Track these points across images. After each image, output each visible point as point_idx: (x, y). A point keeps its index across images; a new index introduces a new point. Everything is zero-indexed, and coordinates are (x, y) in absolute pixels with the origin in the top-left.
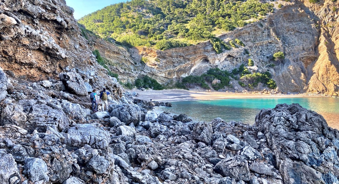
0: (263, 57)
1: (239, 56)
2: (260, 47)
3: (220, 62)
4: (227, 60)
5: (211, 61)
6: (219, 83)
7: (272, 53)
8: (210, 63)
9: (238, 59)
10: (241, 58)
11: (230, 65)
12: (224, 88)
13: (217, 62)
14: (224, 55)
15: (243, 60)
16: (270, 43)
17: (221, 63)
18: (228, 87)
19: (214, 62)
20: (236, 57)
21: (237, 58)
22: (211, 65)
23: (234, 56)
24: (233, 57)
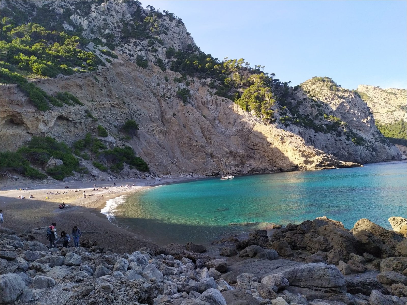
0: (109, 125)
1: (79, 120)
2: (101, 110)
3: (48, 127)
4: (59, 125)
5: (29, 125)
6: (62, 165)
7: (119, 121)
8: (27, 128)
9: (78, 124)
10: (83, 124)
11: (65, 133)
12: (73, 175)
13: (42, 126)
14: (53, 115)
15: (86, 128)
16: (113, 106)
17: (49, 129)
18: (79, 172)
19: (37, 126)
20: (73, 122)
21: (75, 123)
22: (30, 131)
23: (70, 119)
24: (68, 120)
